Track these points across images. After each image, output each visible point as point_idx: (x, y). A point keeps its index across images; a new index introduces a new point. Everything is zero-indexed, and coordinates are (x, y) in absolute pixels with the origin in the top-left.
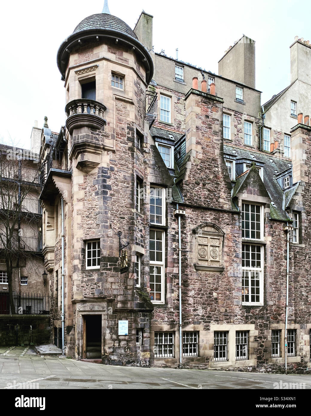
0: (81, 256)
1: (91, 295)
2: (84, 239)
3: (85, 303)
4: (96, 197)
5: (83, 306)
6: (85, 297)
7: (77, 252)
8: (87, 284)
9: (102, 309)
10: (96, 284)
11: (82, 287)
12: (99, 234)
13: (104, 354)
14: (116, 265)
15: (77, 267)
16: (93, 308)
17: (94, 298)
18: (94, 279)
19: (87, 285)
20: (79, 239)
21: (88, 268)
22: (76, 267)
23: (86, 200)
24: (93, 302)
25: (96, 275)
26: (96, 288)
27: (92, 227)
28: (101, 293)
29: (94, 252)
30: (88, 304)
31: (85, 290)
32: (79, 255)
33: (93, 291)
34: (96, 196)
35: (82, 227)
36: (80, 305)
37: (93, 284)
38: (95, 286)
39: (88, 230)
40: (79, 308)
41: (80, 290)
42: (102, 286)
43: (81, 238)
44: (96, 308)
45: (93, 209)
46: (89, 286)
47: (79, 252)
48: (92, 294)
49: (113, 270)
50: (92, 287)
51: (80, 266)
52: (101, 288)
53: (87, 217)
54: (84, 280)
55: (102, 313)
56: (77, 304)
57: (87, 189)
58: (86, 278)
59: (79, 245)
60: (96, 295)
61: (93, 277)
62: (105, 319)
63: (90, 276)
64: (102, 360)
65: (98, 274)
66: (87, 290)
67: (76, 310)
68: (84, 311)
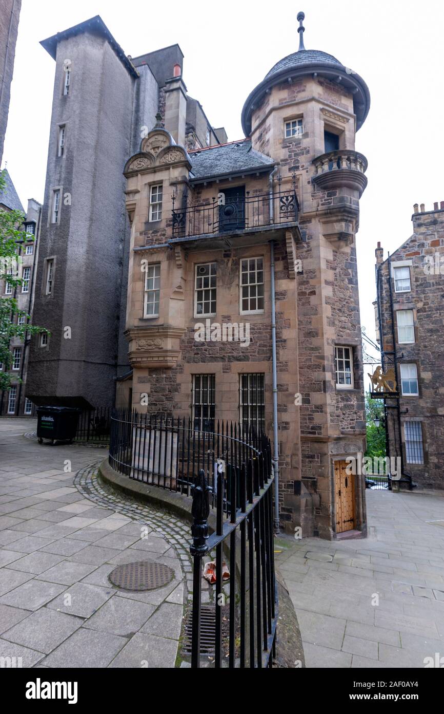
1: (351, 430)
2: (337, 342)
4: (350, 286)
5: (336, 446)
6: (342, 433)
7: (328, 360)
8: (344, 412)
10: (356, 413)
11: (338, 416)
12: (357, 339)
15: (330, 384)
17: (353, 434)
18: (353, 405)
19: (344, 414)
20: (330, 342)
23: (336, 286)
24: (349, 440)
25: (355, 399)
26: (357, 419)
27: (346, 326)
30: (342, 444)
31: (341, 421)
32: (332, 365)
33: (353, 423)
34: (349, 283)
35: (332, 324)
36: (333, 446)
37: (351, 413)
38: (355, 415)
39: (341, 330)
40: (332, 451)
41: (336, 421)
43: (333, 340)
45: (346, 301)
46: (347, 415)
47: (330, 361)
48: (351, 428)
50: (351, 417)
51: (332, 382)
52: (362, 420)
53: (339, 310)
54: (340, 406)
57: (337, 271)
58: (342, 403)
59: (329, 351)
61: (352, 403)
63: (347, 401)
64: (361, 532)
65: (357, 398)
66: (345, 423)
67: (326, 454)
68: (337, 455)
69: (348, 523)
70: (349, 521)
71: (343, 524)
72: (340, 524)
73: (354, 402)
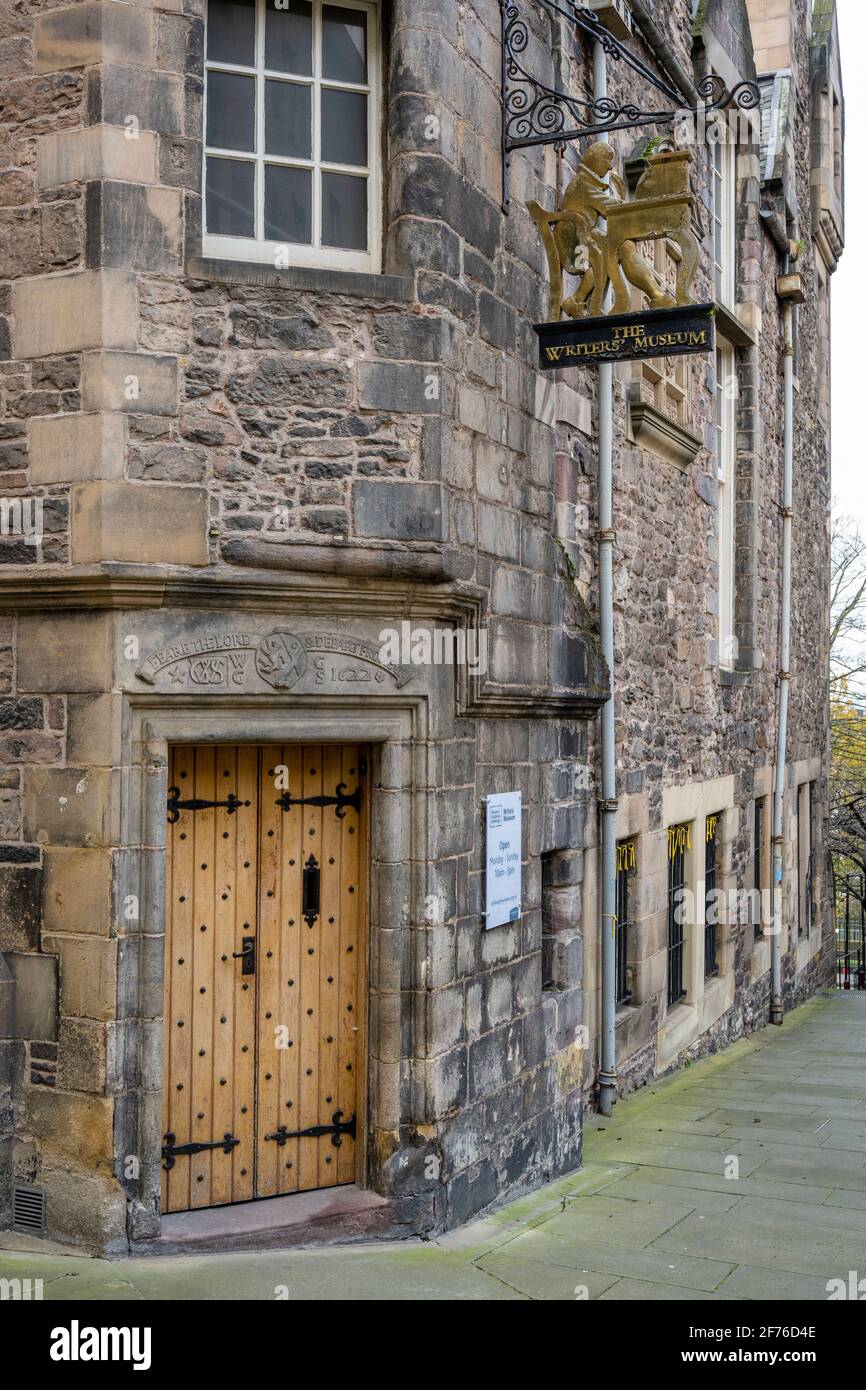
0: (178, 97)
1: (308, 535)
3: (212, 619)
5: (187, 642)
6: (231, 556)
7: (137, 45)
8: (260, 415)
9: (387, 687)
10: (359, 429)
11: (197, 437)
13: (412, 1140)
14: (488, 278)
15: (141, 210)
16: (299, 671)
17: (334, 571)
18: (337, 374)
19: (252, 426)
21: (218, 246)
22: (124, 211)
24: (307, 607)
25: (362, 333)
26: (364, 470)
28: (420, 526)
29: (288, 102)
30: (245, 629)
31: (230, 477)
32: (164, 85)
33: (329, 497)
36: (158, 635)
37: (323, 425)
38: (352, 444)
40: (149, 670)
41: (176, 466)
42: (431, 459)
44: (333, 675)
46: (279, 438)
47: (153, 50)
48: (312, 523)
49: (478, 319)
50: (313, 453)
51: (166, 206)
52: (408, 479)
54: (227, 369)
55: (399, 727)
56: (121, 620)
58: (245, 355)
60: (366, 543)
61: (329, 356)
62: (412, 789)
63: (289, 338)
64: (385, 1201)
65: (377, 329)
66: (259, 485)
67: (96, 693)
68: (201, 703)
69: (307, 1143)
70: (316, 1132)
71: (267, 1150)
72: (242, 1153)
73: (344, 356)
